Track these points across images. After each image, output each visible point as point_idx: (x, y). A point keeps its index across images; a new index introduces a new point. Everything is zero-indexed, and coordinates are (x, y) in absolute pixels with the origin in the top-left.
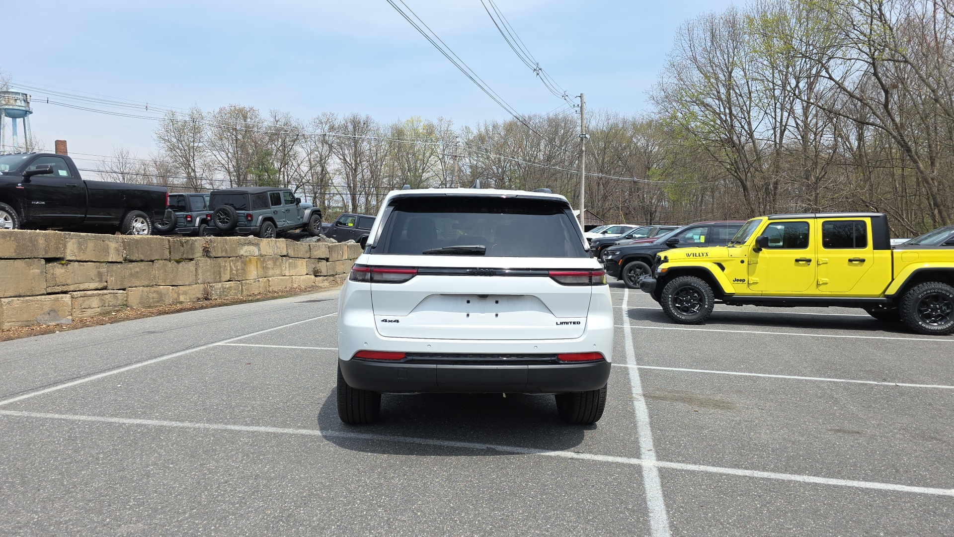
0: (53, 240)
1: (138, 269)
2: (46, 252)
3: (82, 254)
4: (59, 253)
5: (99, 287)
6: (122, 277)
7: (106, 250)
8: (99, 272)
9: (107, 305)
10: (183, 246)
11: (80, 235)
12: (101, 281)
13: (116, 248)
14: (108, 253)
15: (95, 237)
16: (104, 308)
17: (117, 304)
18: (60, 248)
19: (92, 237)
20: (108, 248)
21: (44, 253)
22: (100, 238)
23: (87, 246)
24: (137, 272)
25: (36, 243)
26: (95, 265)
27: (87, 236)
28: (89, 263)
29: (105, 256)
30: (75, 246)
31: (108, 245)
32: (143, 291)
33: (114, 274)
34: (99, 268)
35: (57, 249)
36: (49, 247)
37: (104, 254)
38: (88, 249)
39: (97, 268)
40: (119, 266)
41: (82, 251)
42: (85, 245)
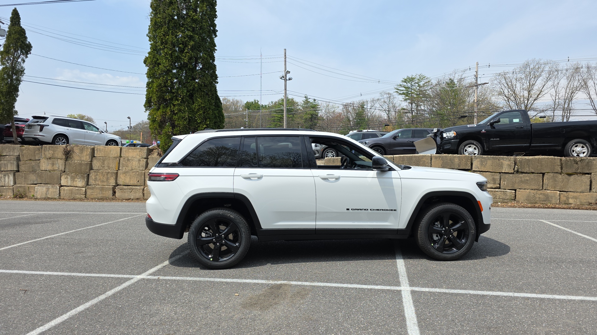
0: (464, 159)
1: (528, 178)
2: (459, 166)
3: (483, 167)
4: (467, 167)
5: (494, 187)
6: (513, 182)
7: (501, 166)
8: (493, 178)
9: (498, 198)
10: (577, 164)
11: (482, 157)
12: (495, 183)
13: (508, 164)
14: (502, 167)
15: (493, 158)
16: (495, 199)
17: (506, 198)
18: (468, 164)
19: (491, 157)
20: (502, 164)
21: (458, 167)
22: (497, 158)
23: (487, 163)
24: (527, 180)
25: (453, 161)
26: (491, 174)
27: (487, 157)
28: (488, 173)
29: (500, 169)
30: (479, 163)
31: (502, 163)
32: (530, 192)
33: (506, 180)
34: (494, 176)
35: (466, 164)
36: (461, 164)
37: (499, 168)
38: (487, 165)
39: (492, 176)
40: (511, 175)
41: (483, 166)
42: (486, 163)
